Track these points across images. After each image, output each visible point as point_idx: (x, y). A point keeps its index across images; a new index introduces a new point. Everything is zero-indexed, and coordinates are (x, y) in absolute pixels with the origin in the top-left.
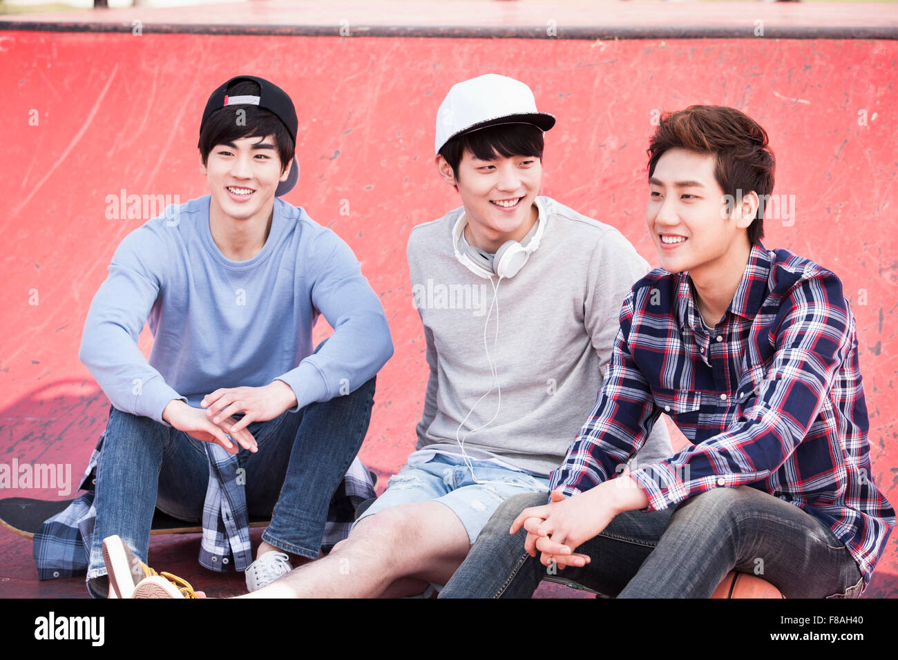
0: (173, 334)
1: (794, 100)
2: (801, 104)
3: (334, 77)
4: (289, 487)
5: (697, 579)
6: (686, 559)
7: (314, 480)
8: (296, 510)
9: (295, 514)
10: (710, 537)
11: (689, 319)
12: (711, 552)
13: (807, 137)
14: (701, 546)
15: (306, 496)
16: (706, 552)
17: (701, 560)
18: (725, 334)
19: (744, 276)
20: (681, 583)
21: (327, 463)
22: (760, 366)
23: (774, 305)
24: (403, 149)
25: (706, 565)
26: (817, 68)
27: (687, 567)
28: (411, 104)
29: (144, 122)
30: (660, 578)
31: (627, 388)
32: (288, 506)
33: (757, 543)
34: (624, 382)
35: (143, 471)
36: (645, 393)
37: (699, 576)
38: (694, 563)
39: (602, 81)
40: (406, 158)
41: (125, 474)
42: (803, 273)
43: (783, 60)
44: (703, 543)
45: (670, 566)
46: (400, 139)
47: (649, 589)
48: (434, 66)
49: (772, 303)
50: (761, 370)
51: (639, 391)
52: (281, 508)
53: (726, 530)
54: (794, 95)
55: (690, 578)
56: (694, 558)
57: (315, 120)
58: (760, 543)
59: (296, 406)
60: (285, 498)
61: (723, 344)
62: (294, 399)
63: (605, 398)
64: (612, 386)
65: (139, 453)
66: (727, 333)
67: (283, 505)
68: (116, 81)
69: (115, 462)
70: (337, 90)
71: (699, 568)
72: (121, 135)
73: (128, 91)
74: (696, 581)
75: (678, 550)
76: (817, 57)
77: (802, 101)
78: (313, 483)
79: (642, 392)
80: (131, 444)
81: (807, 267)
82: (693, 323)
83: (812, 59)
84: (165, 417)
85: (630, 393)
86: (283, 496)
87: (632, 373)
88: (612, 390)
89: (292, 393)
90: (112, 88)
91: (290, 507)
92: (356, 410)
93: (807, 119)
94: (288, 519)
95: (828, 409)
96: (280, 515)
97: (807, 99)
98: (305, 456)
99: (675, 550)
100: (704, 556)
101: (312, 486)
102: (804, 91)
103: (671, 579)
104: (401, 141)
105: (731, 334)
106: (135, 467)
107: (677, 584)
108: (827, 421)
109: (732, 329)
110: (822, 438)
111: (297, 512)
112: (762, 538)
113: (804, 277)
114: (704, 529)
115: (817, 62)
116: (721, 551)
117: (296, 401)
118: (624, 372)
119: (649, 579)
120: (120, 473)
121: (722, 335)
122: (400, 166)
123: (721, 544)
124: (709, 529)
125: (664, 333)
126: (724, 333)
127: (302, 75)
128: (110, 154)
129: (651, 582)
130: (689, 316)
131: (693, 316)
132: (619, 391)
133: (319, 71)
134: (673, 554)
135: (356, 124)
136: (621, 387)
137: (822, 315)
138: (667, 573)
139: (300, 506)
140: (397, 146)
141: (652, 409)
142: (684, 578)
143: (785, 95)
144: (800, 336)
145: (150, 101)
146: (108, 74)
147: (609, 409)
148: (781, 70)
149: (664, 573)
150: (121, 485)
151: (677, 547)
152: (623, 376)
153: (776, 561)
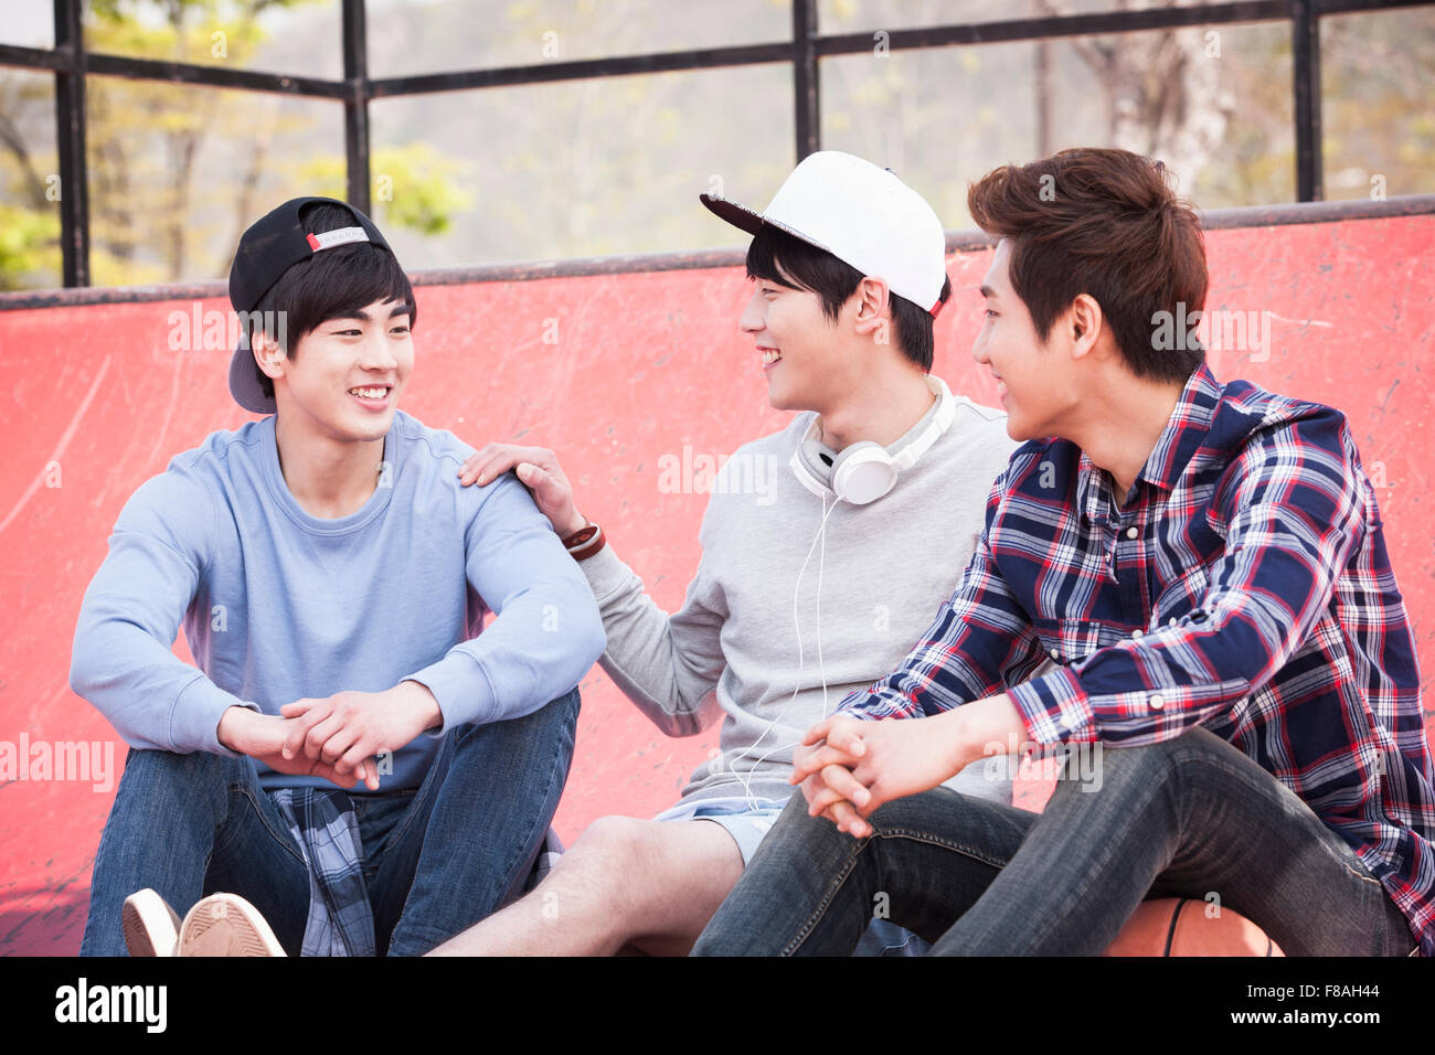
0: (228, 661)
1: (1304, 322)
2: (1316, 326)
3: (493, 349)
4: (421, 892)
5: (1107, 856)
6: (1086, 823)
7: (462, 876)
8: (430, 929)
9: (428, 936)
10: (1128, 785)
11: (1089, 505)
12: (1131, 811)
13: (1329, 380)
14: (1112, 799)
15: (447, 904)
16: (1121, 810)
17: (1115, 822)
18: (1142, 526)
19: (1172, 420)
20: (1079, 863)
21: (485, 846)
22: (1198, 567)
23: (1214, 467)
24: (617, 455)
25: (1122, 832)
26: (1343, 268)
27: (1088, 835)
28: (632, 381)
29: (159, 446)
30: (1043, 857)
31: (987, 608)
32: (415, 924)
33: (1215, 813)
34: (984, 597)
35: (176, 854)
36: (1018, 621)
37: (1111, 851)
38: (1100, 828)
39: (965, 319)
40: (625, 468)
41: (143, 853)
42: (1265, 415)
43: (1284, 260)
44: (1116, 794)
45: (1059, 836)
46: (612, 439)
47: (1024, 878)
48: (671, 318)
49: (1210, 465)
50: (1201, 573)
51: (1007, 614)
52: (404, 929)
53: (1156, 772)
54: (1304, 315)
55: (1095, 855)
56: (1101, 819)
57: (461, 420)
58: (1222, 814)
59: (439, 727)
60: (410, 913)
61: (1138, 543)
62: (436, 711)
63: (951, 614)
64: (964, 601)
65: (171, 824)
66: (1145, 523)
67: (408, 923)
68: (107, 383)
69: (125, 835)
70: (500, 369)
71: (1109, 838)
72: (117, 470)
73: (128, 399)
74: (1108, 860)
75: (1072, 809)
76: (1342, 250)
77: (1318, 323)
78: (460, 881)
79: (1013, 617)
80: (157, 807)
81: (1271, 404)
82: (1093, 512)
83: (1334, 255)
84: (224, 738)
85: (991, 616)
86: (408, 909)
87: (999, 584)
88: (964, 607)
89: (433, 702)
90: (100, 396)
91: (419, 924)
92: (537, 752)
93: (1328, 351)
94: (415, 947)
95: (1335, 642)
96: (401, 940)
97: (1326, 319)
98: (448, 835)
99: (1068, 810)
100: (1116, 818)
101: (459, 886)
102: (1320, 307)
103: (1060, 858)
104: (615, 443)
105: (1150, 525)
106: (162, 843)
107: (1072, 865)
108: (1336, 662)
109: (1152, 516)
110: (1329, 694)
111: (431, 933)
112: (1224, 806)
113: (1266, 421)
114: (1115, 772)
115: (1343, 257)
116: (1150, 811)
117: (441, 715)
118: (987, 580)
119: (1025, 863)
120: (134, 851)
121: (1137, 527)
122: (612, 482)
123: (1148, 796)
124: (1125, 772)
125: (1050, 534)
126: (1139, 522)
127: (438, 349)
128: (98, 502)
129: (1027, 866)
130: (1090, 499)
131: (1095, 500)
132: (974, 610)
133: (468, 340)
134: (1065, 816)
135: (533, 422)
136: (977, 605)
137: (1293, 456)
138: (1054, 848)
139: (437, 921)
140: (607, 451)
141: (1026, 651)
142: (1084, 856)
143: (1289, 317)
144: (1261, 489)
145: (168, 414)
146: (92, 375)
147: (954, 632)
148: (1279, 276)
149: (1049, 849)
150: (135, 869)
151: (1071, 806)
152: (984, 587)
153: (1249, 859)
